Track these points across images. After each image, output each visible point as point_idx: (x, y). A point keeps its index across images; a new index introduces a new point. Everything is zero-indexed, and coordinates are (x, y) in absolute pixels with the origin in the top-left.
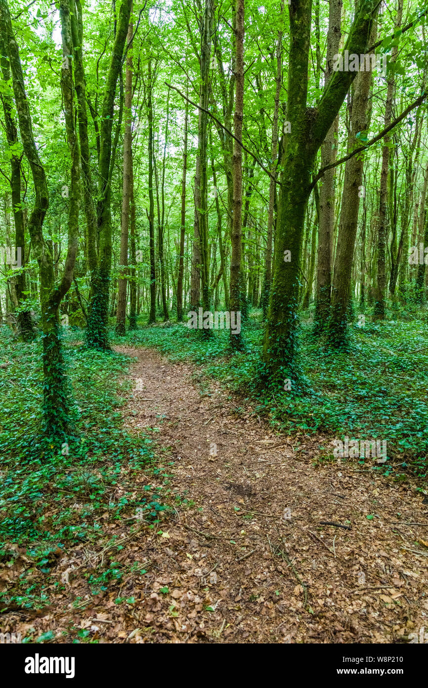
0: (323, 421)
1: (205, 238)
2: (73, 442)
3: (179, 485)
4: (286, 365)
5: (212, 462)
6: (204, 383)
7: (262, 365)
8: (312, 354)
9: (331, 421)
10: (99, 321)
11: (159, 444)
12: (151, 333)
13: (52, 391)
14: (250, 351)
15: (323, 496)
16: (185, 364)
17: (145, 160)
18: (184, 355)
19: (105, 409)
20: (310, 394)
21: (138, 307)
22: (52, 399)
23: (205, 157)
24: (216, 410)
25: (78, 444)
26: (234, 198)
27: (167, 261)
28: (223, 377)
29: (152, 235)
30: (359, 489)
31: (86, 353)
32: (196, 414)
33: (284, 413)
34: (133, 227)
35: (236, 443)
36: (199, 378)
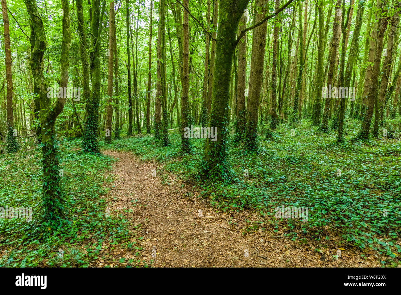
0: (247, 201)
1: (164, 79)
2: (66, 224)
3: (147, 255)
4: (221, 163)
5: (172, 234)
6: (164, 176)
7: (204, 163)
8: (235, 154)
9: (253, 201)
10: (91, 133)
11: (133, 222)
12: (129, 141)
13: (49, 187)
14: (195, 153)
15: (252, 258)
16: (152, 162)
17: (124, 29)
18: (151, 156)
19: (93, 197)
20: (236, 182)
21: (121, 125)
22: (50, 193)
23: (164, 25)
24: (173, 195)
25: (70, 226)
26: (184, 52)
27: (140, 95)
28: (177, 171)
29: (129, 78)
30: (276, 251)
31: (82, 156)
32: (159, 198)
33: (220, 196)
34: (117, 72)
35: (188, 219)
36: (161, 172)
